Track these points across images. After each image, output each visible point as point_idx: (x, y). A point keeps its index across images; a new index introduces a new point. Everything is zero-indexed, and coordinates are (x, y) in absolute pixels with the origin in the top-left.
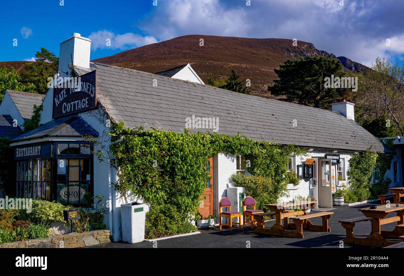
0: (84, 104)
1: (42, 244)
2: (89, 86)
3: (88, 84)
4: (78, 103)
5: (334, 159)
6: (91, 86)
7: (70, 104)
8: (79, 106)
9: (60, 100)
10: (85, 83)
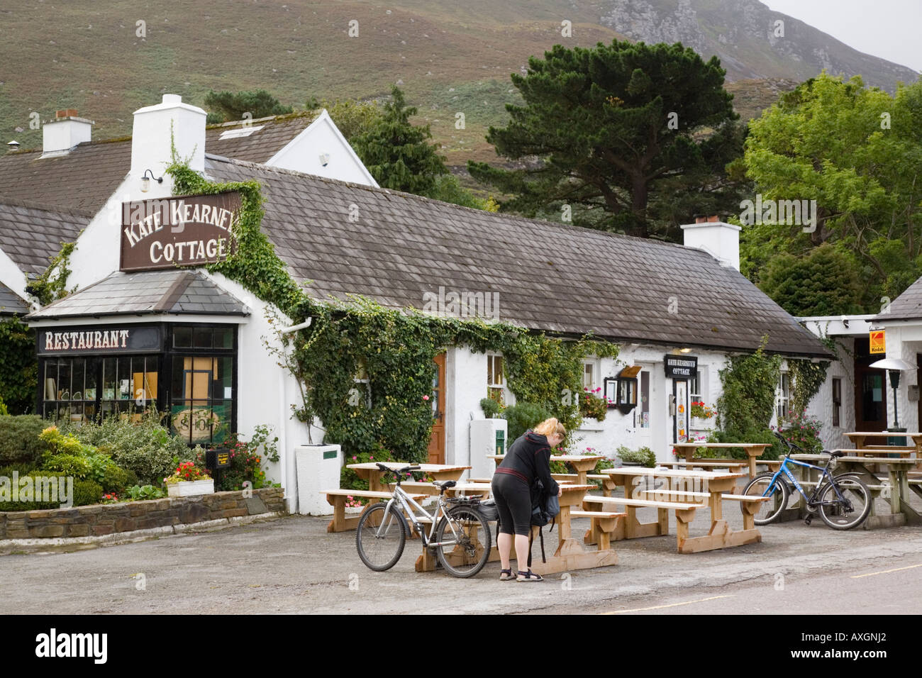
0: (214, 250)
1: (190, 505)
2: (227, 216)
3: (225, 211)
4: (196, 247)
5: (685, 368)
6: (232, 217)
7: (174, 245)
8: (198, 253)
9: (141, 234)
10: (215, 208)
